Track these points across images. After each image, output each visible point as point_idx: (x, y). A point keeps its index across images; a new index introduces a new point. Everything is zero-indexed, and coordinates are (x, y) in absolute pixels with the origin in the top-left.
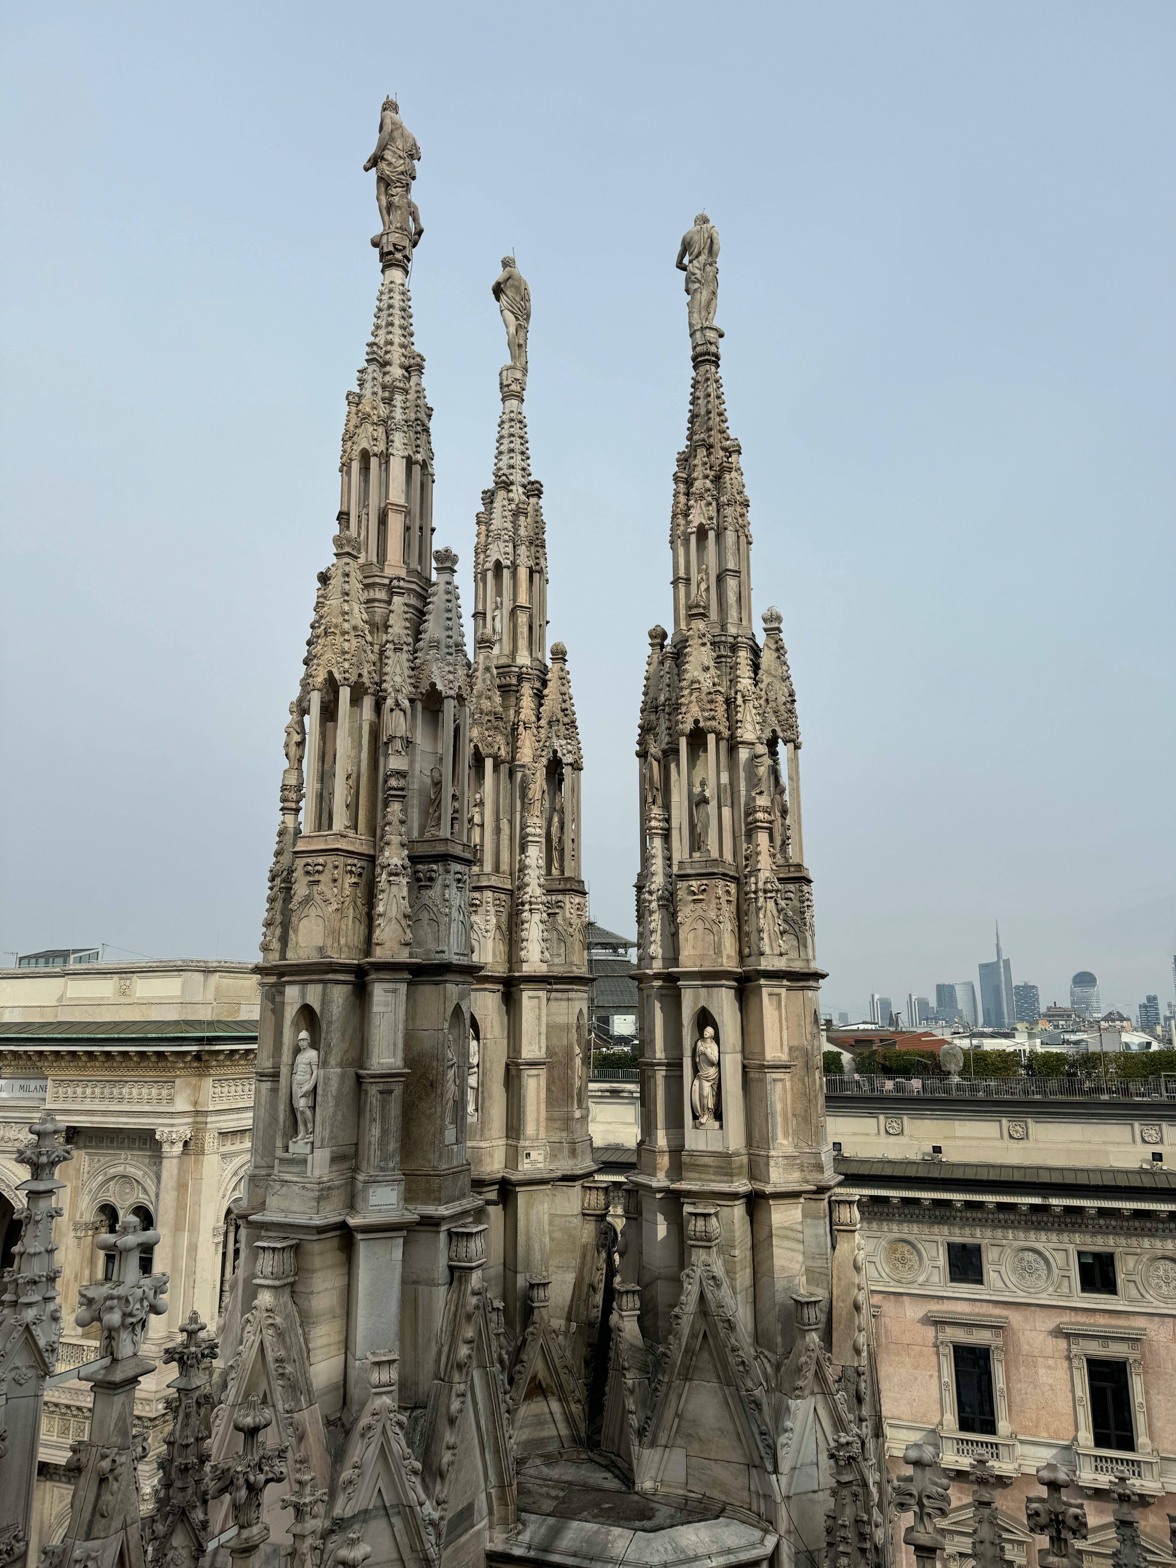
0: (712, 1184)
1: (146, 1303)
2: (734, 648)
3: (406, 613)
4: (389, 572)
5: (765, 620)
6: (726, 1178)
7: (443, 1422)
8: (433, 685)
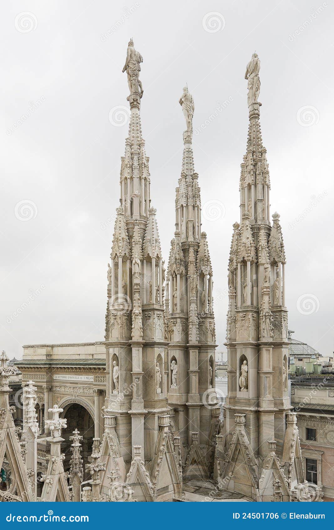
0: (244, 408)
1: (60, 425)
2: (259, 229)
3: (139, 231)
4: (134, 218)
5: (273, 217)
6: (248, 406)
7: (156, 465)
8: (148, 254)
